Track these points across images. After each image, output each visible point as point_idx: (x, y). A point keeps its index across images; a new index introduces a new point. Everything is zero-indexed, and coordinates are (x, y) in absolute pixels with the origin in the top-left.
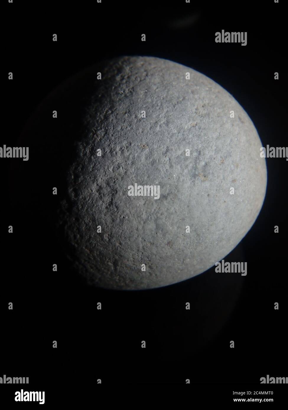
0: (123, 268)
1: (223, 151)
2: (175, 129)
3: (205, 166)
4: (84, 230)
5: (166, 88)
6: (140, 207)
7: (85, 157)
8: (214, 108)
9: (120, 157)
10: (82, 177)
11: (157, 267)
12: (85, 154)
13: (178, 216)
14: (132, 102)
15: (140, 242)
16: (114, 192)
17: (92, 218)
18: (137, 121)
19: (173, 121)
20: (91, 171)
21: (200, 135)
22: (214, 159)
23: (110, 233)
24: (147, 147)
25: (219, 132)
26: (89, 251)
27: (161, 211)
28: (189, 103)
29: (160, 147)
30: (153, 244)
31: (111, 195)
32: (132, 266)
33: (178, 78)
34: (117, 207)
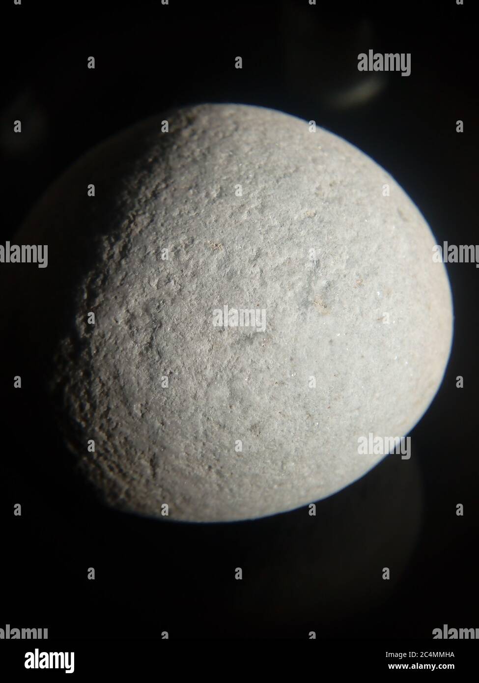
0: (169, 472)
1: (362, 264)
2: (275, 219)
3: (326, 288)
4: (98, 394)
5: (266, 150)
6: (202, 355)
7: (111, 261)
8: (351, 190)
9: (173, 263)
10: (101, 296)
11: (232, 474)
12: (111, 257)
13: (271, 376)
14: (203, 170)
15: (199, 420)
16: (157, 325)
17: (114, 372)
18: (208, 203)
19: (273, 204)
20: (118, 287)
21: (320, 232)
22: (345, 276)
23: (144, 402)
24: (222, 247)
25: (356, 229)
26: (106, 435)
27: (241, 364)
28: (305, 178)
29: (245, 248)
30: (224, 427)
31: (150, 330)
32: (185, 470)
33: (291, 137)
34: (159, 353)
